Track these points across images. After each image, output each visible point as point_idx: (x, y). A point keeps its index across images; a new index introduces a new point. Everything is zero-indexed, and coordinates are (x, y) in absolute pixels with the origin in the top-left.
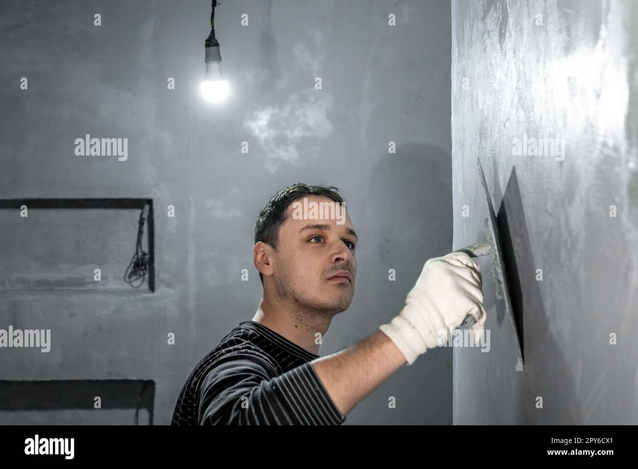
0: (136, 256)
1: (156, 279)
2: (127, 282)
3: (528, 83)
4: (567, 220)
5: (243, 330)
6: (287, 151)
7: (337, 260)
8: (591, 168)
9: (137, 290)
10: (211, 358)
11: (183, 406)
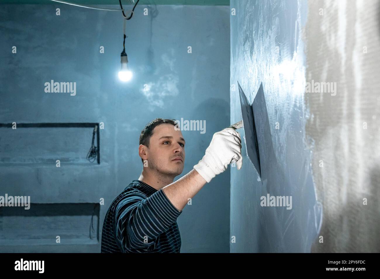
0: (92, 148)
1: (101, 159)
2: (88, 160)
3: (262, 75)
4: (279, 139)
5: (134, 184)
6: (158, 102)
7: (176, 152)
8: (289, 116)
9: (92, 163)
10: (120, 197)
11: (107, 219)
